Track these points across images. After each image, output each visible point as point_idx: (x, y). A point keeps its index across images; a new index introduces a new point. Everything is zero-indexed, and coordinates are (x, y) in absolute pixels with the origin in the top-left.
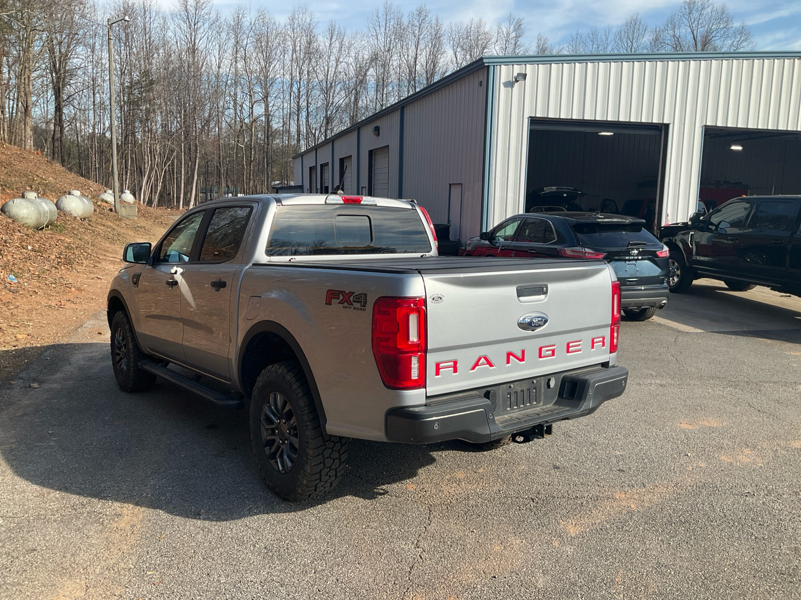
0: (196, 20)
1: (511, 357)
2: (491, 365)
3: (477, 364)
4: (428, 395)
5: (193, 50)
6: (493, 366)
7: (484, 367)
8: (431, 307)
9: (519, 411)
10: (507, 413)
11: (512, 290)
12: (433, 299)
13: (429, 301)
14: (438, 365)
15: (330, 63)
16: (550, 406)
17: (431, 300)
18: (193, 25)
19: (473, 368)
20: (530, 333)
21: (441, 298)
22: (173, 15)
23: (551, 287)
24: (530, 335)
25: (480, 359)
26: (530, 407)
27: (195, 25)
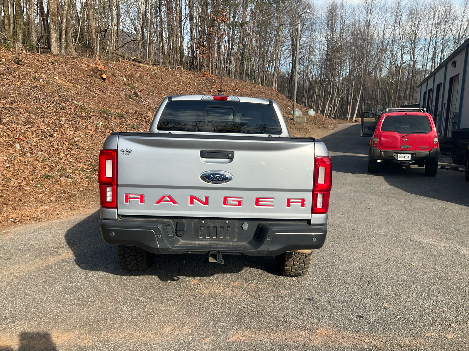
0: (372, 7)
1: (194, 200)
2: (175, 203)
3: (161, 200)
4: (118, 214)
5: (368, 25)
6: (176, 204)
7: (168, 203)
8: (121, 157)
9: (211, 241)
10: (199, 240)
11: (197, 152)
12: (123, 152)
13: (119, 153)
14: (127, 196)
15: (463, 23)
16: (245, 243)
17: (121, 152)
18: (369, 10)
19: (158, 202)
20: (213, 185)
21: (129, 152)
22: (359, 6)
23: (237, 154)
24: (212, 186)
25: (164, 197)
26: (223, 240)
27: (370, 11)
